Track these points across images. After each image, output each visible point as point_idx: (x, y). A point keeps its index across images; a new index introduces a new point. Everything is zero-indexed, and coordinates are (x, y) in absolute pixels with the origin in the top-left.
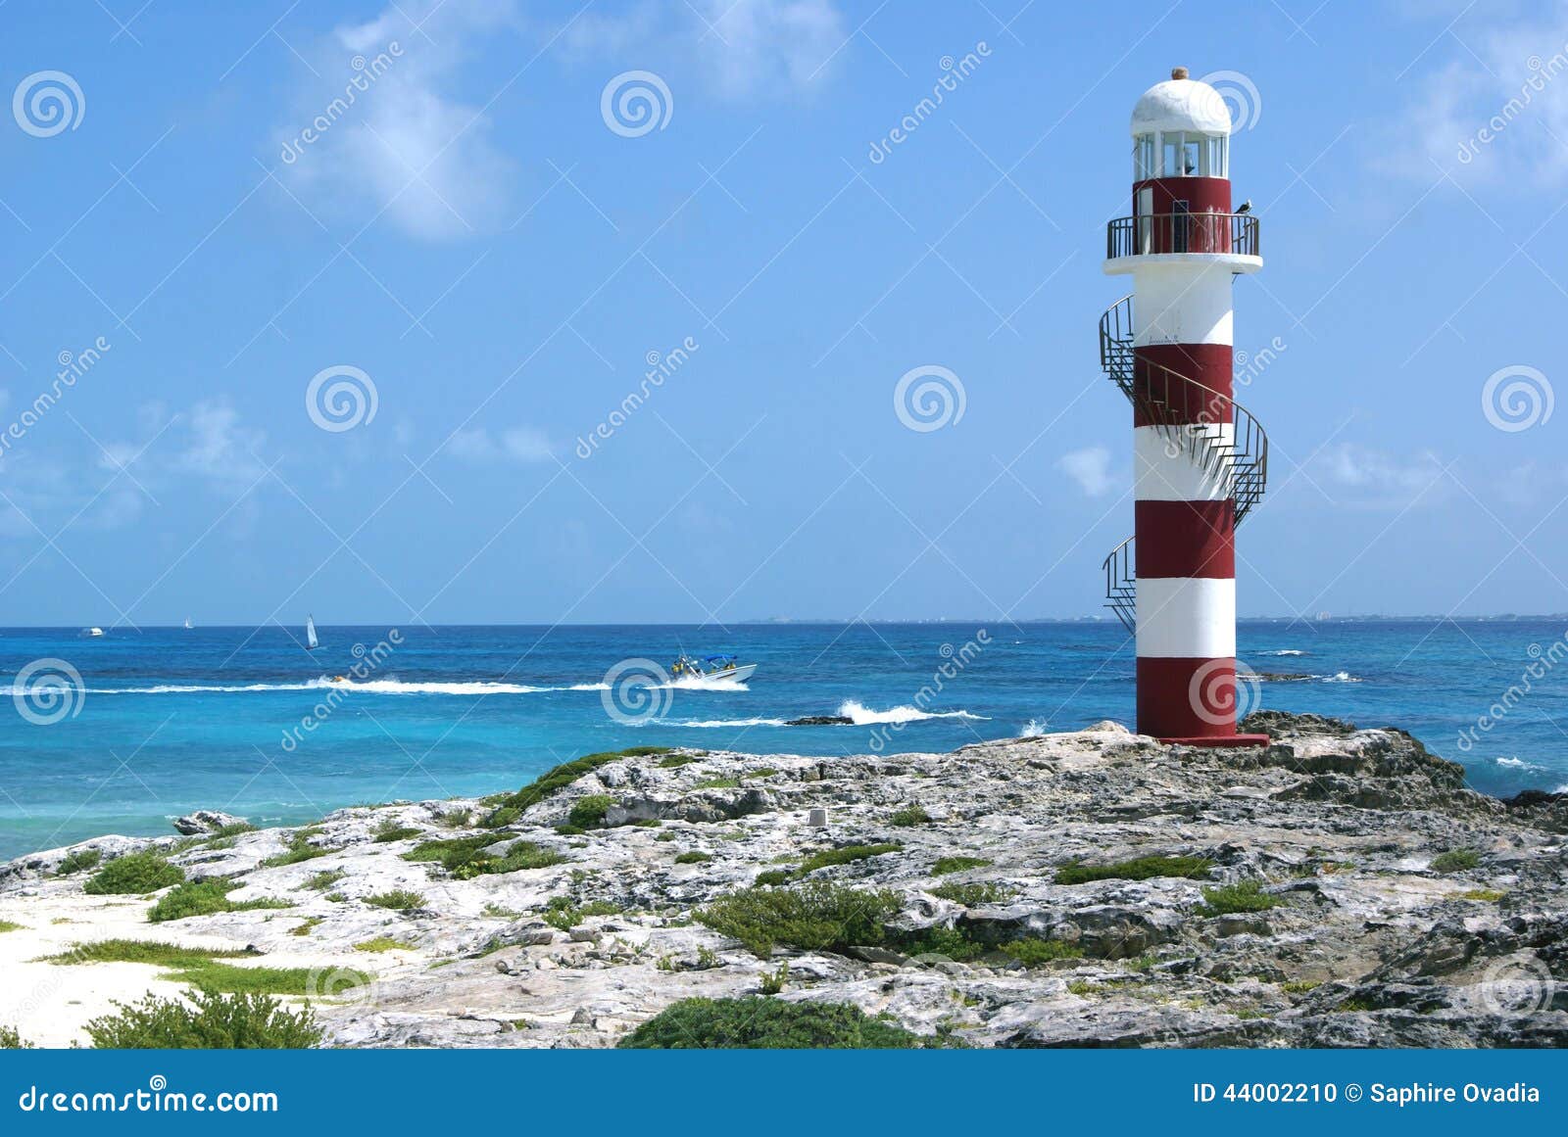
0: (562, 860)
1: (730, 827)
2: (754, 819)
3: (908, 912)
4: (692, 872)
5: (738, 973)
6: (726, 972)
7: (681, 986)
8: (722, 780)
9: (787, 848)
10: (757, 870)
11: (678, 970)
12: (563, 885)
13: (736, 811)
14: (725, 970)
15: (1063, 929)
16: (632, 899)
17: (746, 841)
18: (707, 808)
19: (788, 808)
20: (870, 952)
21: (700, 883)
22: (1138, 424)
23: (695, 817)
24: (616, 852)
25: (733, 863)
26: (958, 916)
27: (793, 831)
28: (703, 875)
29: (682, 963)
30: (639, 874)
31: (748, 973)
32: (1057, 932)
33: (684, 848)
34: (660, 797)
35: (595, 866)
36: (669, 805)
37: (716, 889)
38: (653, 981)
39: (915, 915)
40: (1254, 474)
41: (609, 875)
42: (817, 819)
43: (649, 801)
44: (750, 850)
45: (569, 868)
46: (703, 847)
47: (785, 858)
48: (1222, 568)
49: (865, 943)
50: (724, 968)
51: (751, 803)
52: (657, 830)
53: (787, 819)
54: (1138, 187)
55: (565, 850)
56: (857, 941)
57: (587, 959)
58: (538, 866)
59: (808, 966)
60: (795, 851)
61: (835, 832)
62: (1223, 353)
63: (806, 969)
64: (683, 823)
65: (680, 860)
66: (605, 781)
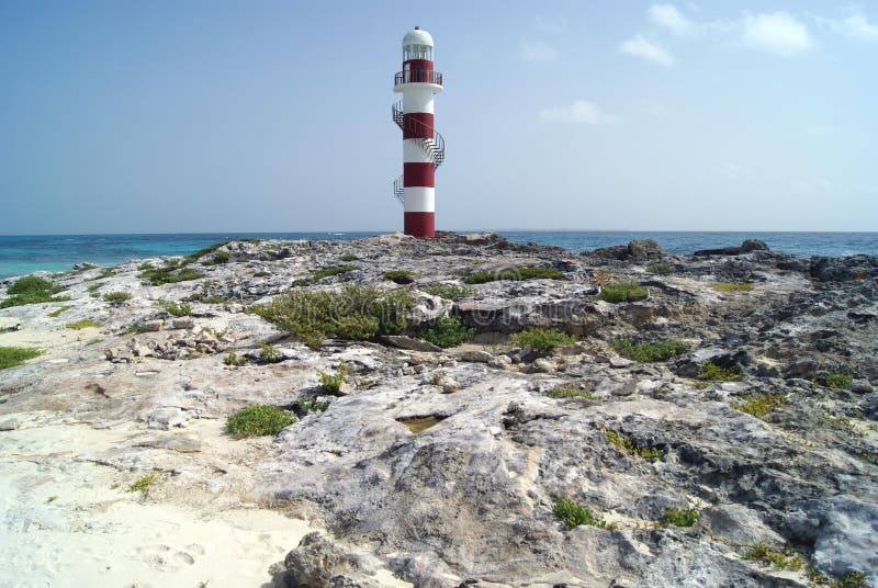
0: (203, 276)
1: (278, 262)
2: (288, 259)
3: (419, 307)
4: (261, 281)
5: (295, 367)
6: (285, 367)
7: (244, 385)
8: (273, 247)
9: (303, 270)
10: (292, 280)
11: (243, 363)
12: (200, 287)
13: (280, 257)
14: (284, 366)
15: (535, 317)
16: (231, 294)
17: (285, 267)
18: (267, 256)
19: (300, 255)
20: (398, 340)
21: (264, 286)
22: (405, 138)
23: (263, 259)
24: (228, 272)
25: (280, 276)
26: (451, 308)
27: (304, 263)
28: (266, 281)
29: (246, 356)
30: (236, 282)
31: (304, 368)
32: (531, 319)
33: (258, 271)
34: (250, 252)
35: (216, 278)
36: (253, 255)
37: (273, 289)
38: (218, 379)
39: (423, 308)
40: (440, 155)
41: (222, 283)
42: (313, 259)
43: (245, 253)
44: (287, 271)
45: (204, 280)
46: (266, 270)
47: (302, 274)
48: (431, 185)
49: (393, 332)
50: (283, 363)
51: (286, 254)
52: (247, 264)
53: (301, 259)
54: (405, 63)
55: (206, 272)
56: (388, 331)
57: (175, 348)
58: (192, 279)
59: (358, 359)
60: (306, 271)
61: (322, 264)
62: (431, 116)
63: (356, 362)
64: (258, 261)
65: (255, 276)
66: (230, 248)
